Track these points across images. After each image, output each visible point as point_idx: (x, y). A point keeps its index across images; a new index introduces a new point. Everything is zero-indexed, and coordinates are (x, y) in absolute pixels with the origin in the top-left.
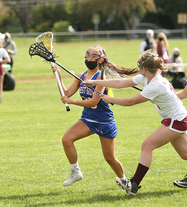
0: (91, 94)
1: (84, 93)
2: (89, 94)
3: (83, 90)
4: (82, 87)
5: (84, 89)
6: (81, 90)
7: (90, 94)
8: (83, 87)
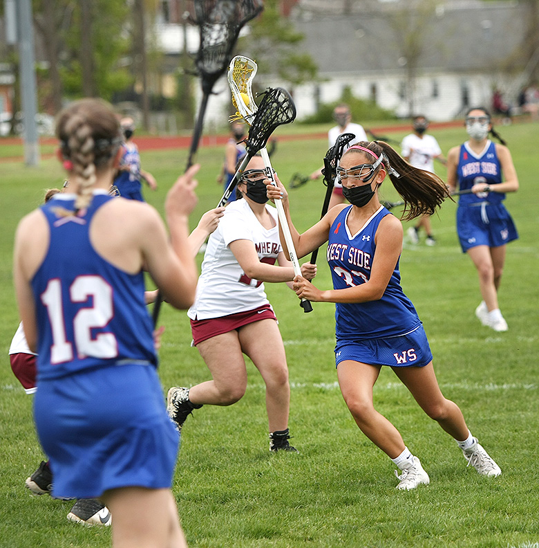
0: (360, 263)
1: (342, 259)
2: (355, 263)
3: (338, 252)
4: (335, 245)
5: (340, 250)
6: (332, 252)
7: (358, 265)
8: (340, 246)
